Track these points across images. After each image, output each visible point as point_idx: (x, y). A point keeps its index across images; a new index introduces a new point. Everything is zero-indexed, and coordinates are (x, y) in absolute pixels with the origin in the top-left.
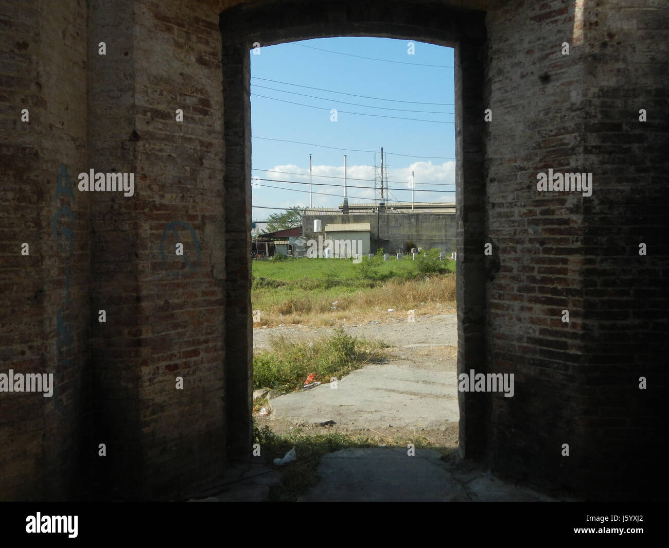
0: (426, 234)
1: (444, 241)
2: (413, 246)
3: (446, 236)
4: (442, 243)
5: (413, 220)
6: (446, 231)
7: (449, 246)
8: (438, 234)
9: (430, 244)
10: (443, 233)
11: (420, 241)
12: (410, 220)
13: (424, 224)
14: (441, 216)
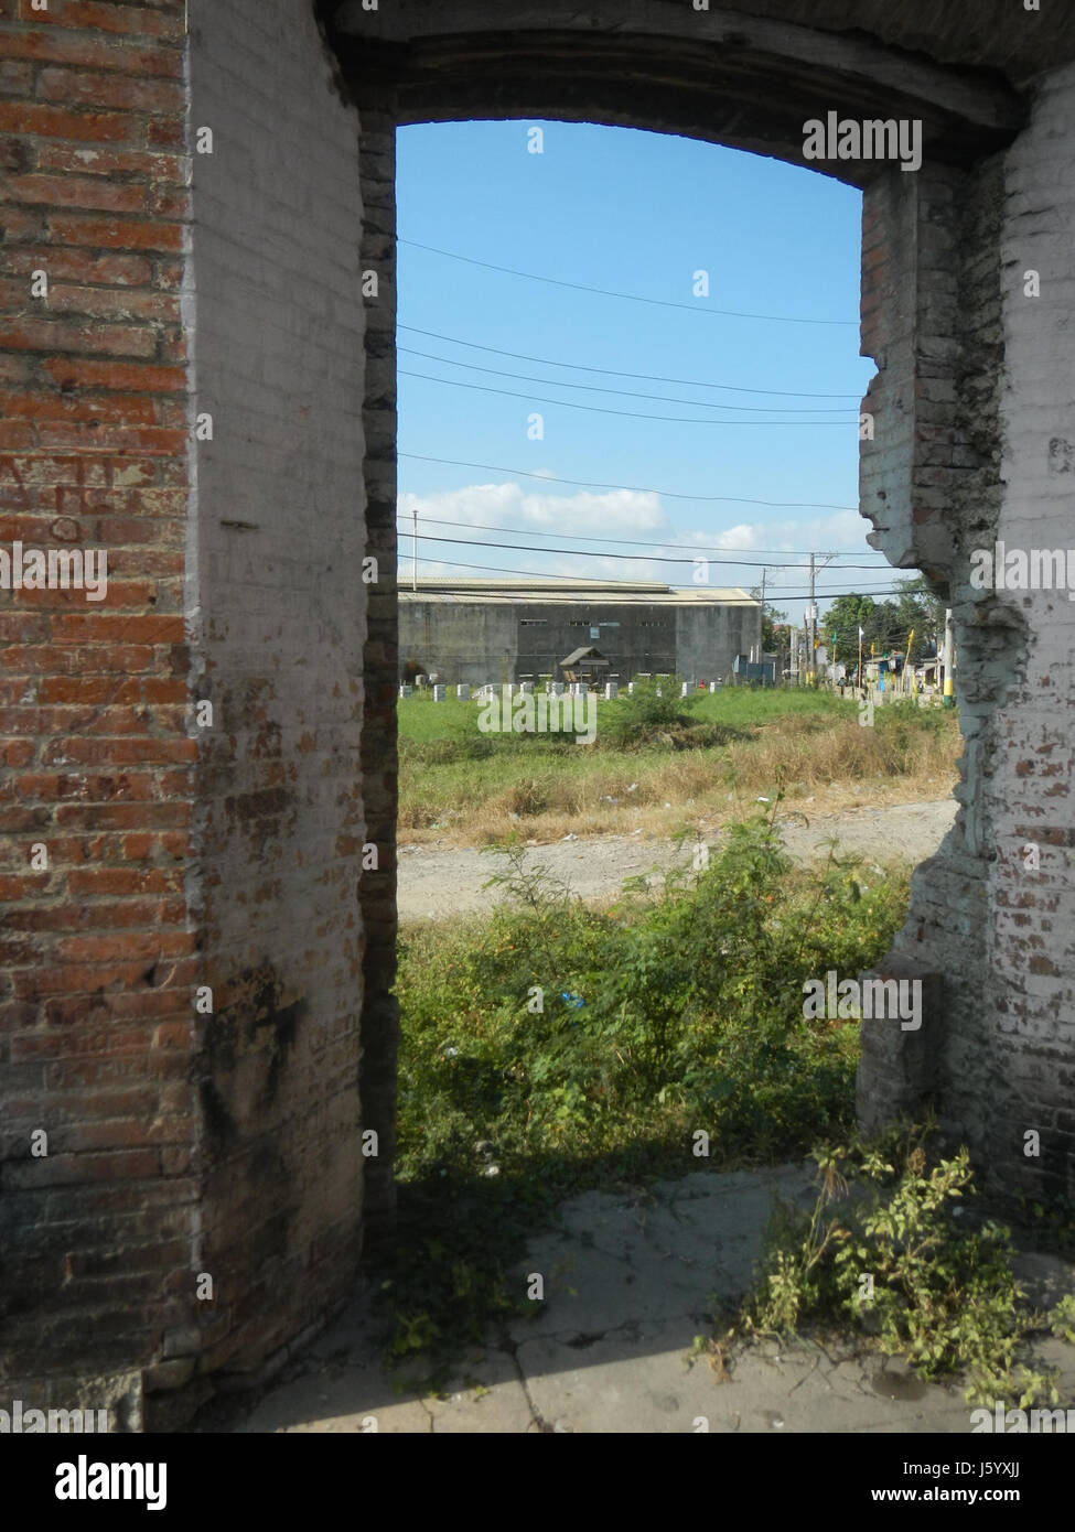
0: (446, 644)
1: (483, 660)
2: (419, 670)
3: (487, 650)
4: (479, 664)
5: (418, 615)
6: (487, 640)
7: (493, 670)
8: (472, 645)
9: (454, 667)
10: (481, 643)
11: (433, 658)
12: (412, 614)
13: (443, 625)
14: (477, 608)
